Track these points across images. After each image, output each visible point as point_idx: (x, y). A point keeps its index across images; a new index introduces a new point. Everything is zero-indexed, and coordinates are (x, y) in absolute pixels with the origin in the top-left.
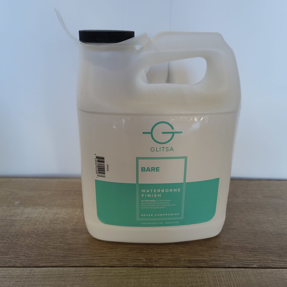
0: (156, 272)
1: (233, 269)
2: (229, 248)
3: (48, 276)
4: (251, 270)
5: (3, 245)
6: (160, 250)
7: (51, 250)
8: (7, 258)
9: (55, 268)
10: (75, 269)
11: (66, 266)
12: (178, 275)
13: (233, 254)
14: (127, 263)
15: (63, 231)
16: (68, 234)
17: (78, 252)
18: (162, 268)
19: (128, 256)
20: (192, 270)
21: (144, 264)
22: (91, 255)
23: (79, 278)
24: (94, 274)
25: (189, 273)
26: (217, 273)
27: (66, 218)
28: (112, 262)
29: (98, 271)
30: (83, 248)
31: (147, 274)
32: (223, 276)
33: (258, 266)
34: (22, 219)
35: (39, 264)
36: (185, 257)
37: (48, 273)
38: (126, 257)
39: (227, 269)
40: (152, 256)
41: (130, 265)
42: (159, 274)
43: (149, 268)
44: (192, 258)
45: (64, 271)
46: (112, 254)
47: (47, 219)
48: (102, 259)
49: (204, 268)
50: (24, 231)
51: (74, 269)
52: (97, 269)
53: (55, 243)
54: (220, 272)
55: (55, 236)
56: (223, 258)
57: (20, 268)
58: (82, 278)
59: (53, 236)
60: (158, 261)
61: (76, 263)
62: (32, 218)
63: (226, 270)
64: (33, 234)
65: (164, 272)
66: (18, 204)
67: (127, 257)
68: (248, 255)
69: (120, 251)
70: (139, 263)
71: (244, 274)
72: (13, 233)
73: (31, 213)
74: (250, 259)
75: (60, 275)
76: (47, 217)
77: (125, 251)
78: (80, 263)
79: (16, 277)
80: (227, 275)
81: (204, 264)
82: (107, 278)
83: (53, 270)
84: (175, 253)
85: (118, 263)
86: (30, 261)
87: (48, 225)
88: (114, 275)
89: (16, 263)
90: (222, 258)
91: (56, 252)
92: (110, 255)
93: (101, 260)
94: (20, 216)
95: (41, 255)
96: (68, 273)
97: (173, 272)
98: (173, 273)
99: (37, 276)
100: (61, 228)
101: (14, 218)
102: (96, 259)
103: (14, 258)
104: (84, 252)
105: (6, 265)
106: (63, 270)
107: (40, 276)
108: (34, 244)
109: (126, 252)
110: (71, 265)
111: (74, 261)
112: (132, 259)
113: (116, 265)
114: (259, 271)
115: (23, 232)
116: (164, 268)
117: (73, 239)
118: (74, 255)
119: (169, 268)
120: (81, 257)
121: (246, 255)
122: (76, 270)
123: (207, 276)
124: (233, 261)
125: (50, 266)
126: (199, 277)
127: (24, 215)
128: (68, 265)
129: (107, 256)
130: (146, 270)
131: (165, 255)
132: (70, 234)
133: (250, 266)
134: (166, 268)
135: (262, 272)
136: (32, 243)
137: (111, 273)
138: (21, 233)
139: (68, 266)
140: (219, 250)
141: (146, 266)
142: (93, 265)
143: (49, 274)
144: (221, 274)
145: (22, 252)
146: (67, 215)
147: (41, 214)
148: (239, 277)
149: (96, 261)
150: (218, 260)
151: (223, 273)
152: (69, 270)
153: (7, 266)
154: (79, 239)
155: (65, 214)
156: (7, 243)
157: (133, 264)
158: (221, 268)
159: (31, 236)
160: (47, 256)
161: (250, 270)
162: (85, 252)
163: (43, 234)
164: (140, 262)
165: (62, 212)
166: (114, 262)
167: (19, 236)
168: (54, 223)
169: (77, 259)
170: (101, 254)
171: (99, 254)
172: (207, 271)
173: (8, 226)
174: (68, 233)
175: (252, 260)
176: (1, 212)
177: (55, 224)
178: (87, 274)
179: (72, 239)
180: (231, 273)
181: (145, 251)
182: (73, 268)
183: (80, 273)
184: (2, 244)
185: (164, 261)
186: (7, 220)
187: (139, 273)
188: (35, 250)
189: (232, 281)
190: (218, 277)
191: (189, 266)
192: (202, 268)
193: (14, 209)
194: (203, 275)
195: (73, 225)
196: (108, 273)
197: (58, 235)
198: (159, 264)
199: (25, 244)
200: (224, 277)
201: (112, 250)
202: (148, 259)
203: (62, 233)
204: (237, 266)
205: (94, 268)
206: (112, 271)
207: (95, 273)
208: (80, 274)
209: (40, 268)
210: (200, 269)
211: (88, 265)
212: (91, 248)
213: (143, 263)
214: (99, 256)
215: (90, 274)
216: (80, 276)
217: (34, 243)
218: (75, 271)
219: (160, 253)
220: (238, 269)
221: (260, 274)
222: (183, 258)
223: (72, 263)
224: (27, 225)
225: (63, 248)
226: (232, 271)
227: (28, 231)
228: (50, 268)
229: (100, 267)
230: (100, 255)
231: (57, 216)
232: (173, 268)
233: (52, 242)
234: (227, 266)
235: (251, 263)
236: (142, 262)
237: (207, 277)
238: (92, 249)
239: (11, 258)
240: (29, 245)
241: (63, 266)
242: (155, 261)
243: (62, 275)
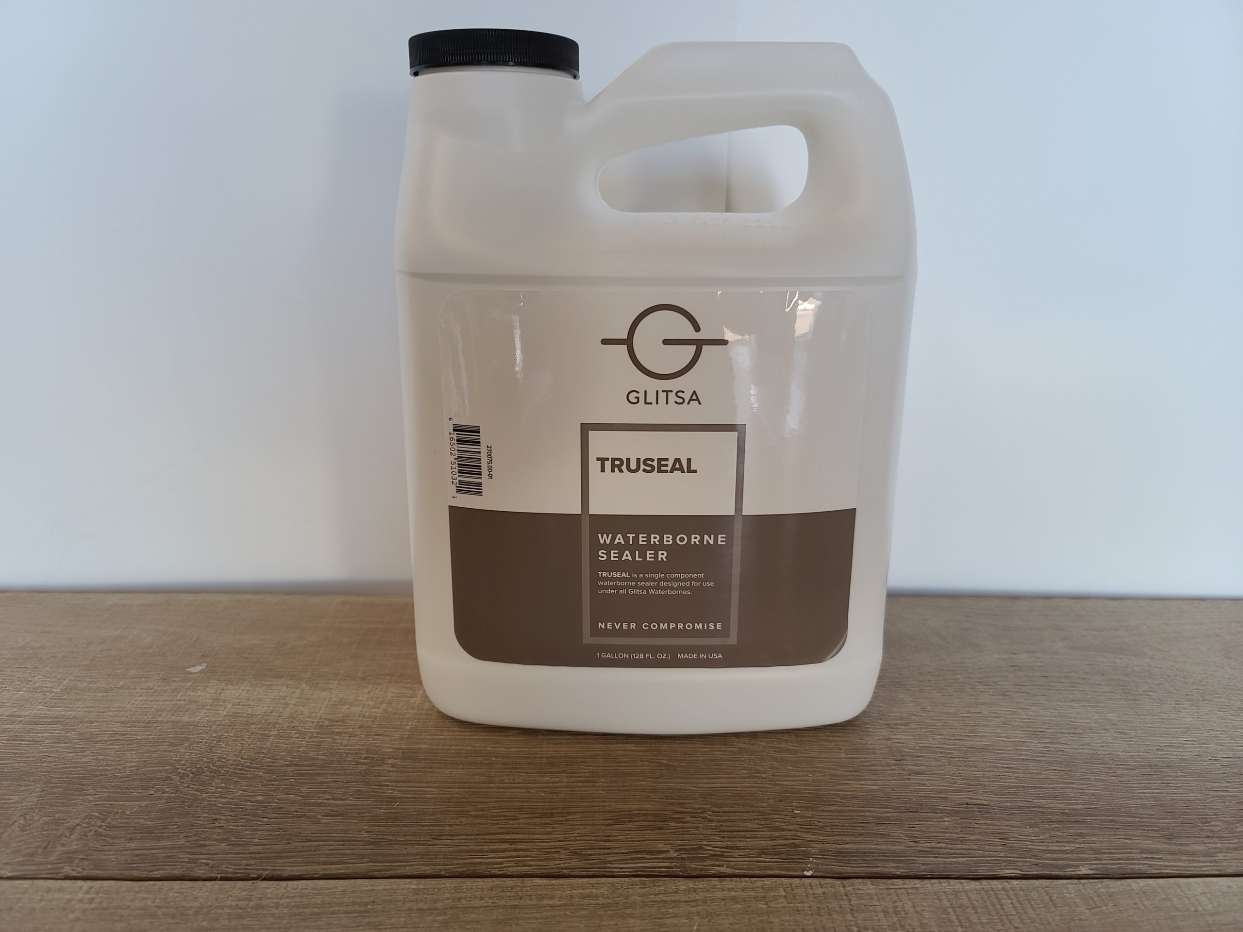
0: (720, 895)
1: (1007, 884)
2: (979, 812)
3: (316, 910)
4: (1072, 884)
5: (147, 806)
6: (725, 818)
7: (325, 820)
8: (159, 849)
9: (341, 881)
10: (416, 884)
11: (380, 876)
12: (803, 903)
13: (1000, 833)
14: (610, 862)
15: (366, 758)
16: (385, 768)
17: (423, 826)
18: (743, 879)
19: (610, 838)
20: (854, 887)
21: (671, 867)
22: (473, 837)
23: (431, 914)
24: (490, 901)
25: (845, 898)
26: (950, 897)
27: (376, 717)
28: (553, 859)
29: (503, 891)
30: (442, 813)
31: (688, 899)
32: (974, 908)
33: (1096, 869)
34: (215, 721)
35: (281, 868)
36: (822, 842)
37: (314, 900)
38: (603, 844)
39: (984, 882)
40: (701, 840)
41: (622, 868)
42: (734, 899)
43: (695, 879)
44: (847, 846)
45: (373, 890)
46: (550, 833)
47: (308, 719)
48: (516, 850)
49: (900, 881)
50: (224, 758)
51: (413, 884)
52: (498, 883)
53: (340, 796)
54: (962, 894)
55: (339, 775)
56: (965, 847)
57: (208, 883)
58: (445, 914)
59: (332, 774)
60: (722, 856)
61: (418, 865)
62: (252, 716)
63: (981, 884)
64: (258, 768)
65: (752, 893)
66: (201, 672)
67: (607, 844)
68: (1053, 834)
69: (579, 823)
70: (655, 865)
71: (1050, 897)
72: (184, 765)
73: (249, 699)
74: (1065, 849)
75: (359, 904)
76: (306, 712)
77: (597, 822)
78: (435, 865)
79: (196, 913)
80: (988, 903)
81: (898, 867)
82: (538, 916)
83: (332, 888)
84: (783, 830)
85: (574, 863)
86: (247, 859)
87: (310, 738)
88: (566, 905)
89: (193, 865)
90: (960, 846)
91: (342, 827)
92: (544, 837)
93: (514, 854)
94: (208, 709)
95: (288, 839)
96: (390, 898)
97: (784, 894)
98: (785, 897)
99: (275, 911)
100: (359, 749)
101: (186, 718)
102: (493, 851)
103: (188, 847)
104: (448, 828)
105: (157, 874)
106: (370, 888)
107: (286, 911)
108: (263, 802)
109: (603, 827)
110: (399, 872)
111: (413, 857)
112: (626, 851)
113: (566, 868)
114: (1105, 888)
115: (218, 764)
116: (747, 879)
117: (404, 785)
118: (410, 835)
119: (767, 882)
120: (437, 842)
121: (1047, 835)
122: (421, 887)
123: (914, 907)
124: (1002, 854)
125: (323, 875)
126: (884, 911)
127: (222, 708)
128: (390, 870)
129: (533, 841)
130: (684, 887)
131: (747, 834)
132: (391, 769)
133: (1069, 872)
134: (755, 879)
135: (1116, 890)
136: (254, 799)
137: (552, 898)
138: (211, 766)
139: (389, 873)
140: (946, 819)
141: (681, 874)
142: (482, 869)
143: (319, 902)
144: (965, 901)
145: (216, 827)
146: (379, 708)
147: (286, 704)
148: (1034, 909)
149: (495, 858)
150: (947, 853)
151: (973, 897)
152: (395, 887)
153: (159, 876)
154: (424, 785)
155: (371, 703)
156: (159, 798)
157: (634, 865)
158: (962, 881)
159: (249, 776)
160: (311, 841)
161: (1069, 886)
162: (451, 826)
163: (293, 768)
164: (656, 858)
165: (360, 698)
166: (561, 859)
167: (206, 776)
168: (333, 733)
169: (421, 849)
170: (508, 833)
171: (503, 833)
172: (910, 891)
173: (165, 742)
174: (383, 762)
175: (1071, 852)
176: (141, 698)
177: (338, 737)
178: (464, 902)
179: (399, 785)
180: (1000, 896)
181: (673, 824)
182: (408, 880)
183: (436, 897)
184: (144, 803)
185: (745, 856)
186: (162, 722)
187: (657, 898)
188: (266, 822)
189: (1011, 923)
190: (955, 912)
191: (841, 873)
192: (890, 881)
193: (187, 689)
194: (899, 904)
195: (401, 739)
196: (541, 898)
197: (348, 772)
198: (728, 867)
199: (227, 800)
200: (980, 910)
201: (549, 820)
202: (686, 850)
203: (362, 764)
204: (1019, 872)
205: (486, 880)
206: (555, 892)
207: (490, 898)
208: (435, 901)
209: (283, 884)
210: (884, 883)
211: (464, 869)
212: (473, 813)
213: (667, 864)
214: (503, 841)
215: (475, 903)
216: (435, 909)
217: (259, 798)
218: (416, 892)
219: (727, 828)
220: (1024, 882)
221: (1110, 896)
222: (815, 845)
223: (406, 866)
224: (234, 740)
225: (368, 814)
226: (1004, 889)
227: (240, 759)
228: (322, 882)
229: (509, 879)
230: (507, 837)
231: (344, 709)
232: (782, 879)
233: (325, 792)
234: (982, 871)
235: (1069, 860)
236: (663, 858)
237: (917, 912)
238: (477, 817)
239: (173, 848)
240: (241, 804)
241: (370, 874)
242: (713, 855)
243: (370, 907)
